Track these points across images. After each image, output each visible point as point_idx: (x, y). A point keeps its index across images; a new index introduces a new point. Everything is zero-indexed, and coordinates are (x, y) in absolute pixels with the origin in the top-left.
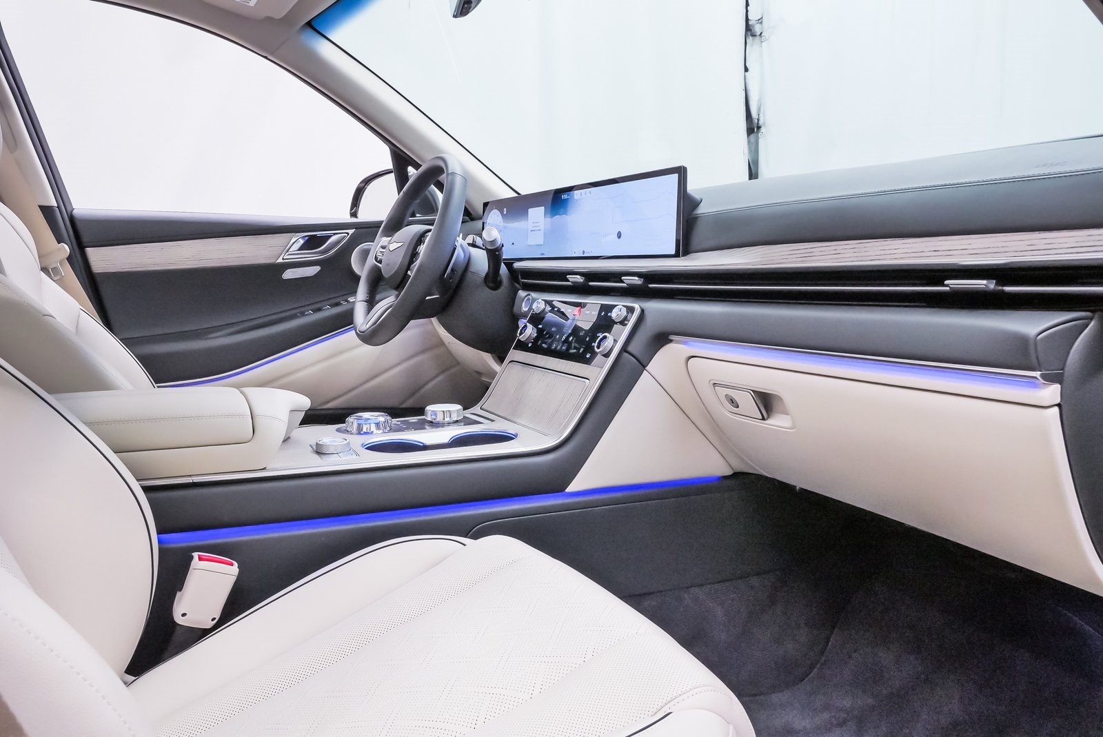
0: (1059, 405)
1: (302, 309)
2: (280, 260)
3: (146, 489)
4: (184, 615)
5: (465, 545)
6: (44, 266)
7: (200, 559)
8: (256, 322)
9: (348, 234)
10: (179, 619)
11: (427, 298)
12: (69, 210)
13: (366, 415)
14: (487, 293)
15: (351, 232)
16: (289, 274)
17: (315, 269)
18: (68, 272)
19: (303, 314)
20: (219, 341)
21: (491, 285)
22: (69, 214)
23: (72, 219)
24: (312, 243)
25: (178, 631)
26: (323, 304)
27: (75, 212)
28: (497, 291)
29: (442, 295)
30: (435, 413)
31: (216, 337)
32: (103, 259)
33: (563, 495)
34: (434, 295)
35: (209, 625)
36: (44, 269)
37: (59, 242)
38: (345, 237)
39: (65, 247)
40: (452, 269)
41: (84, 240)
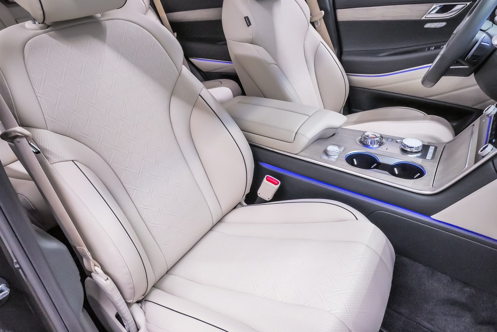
1: (430, 46)
2: (423, 18)
5: (357, 219)
6: (313, 20)
7: (267, 178)
9: (467, 4)
11: (451, 67)
16: (428, 26)
17: (443, 25)
18: (322, 25)
29: (470, 67)
32: (342, 15)
34: (465, 66)
35: (268, 200)
36: (313, 24)
37: (321, 10)
38: (465, 6)
39: (323, 12)
40: (473, 55)
41: (337, 5)
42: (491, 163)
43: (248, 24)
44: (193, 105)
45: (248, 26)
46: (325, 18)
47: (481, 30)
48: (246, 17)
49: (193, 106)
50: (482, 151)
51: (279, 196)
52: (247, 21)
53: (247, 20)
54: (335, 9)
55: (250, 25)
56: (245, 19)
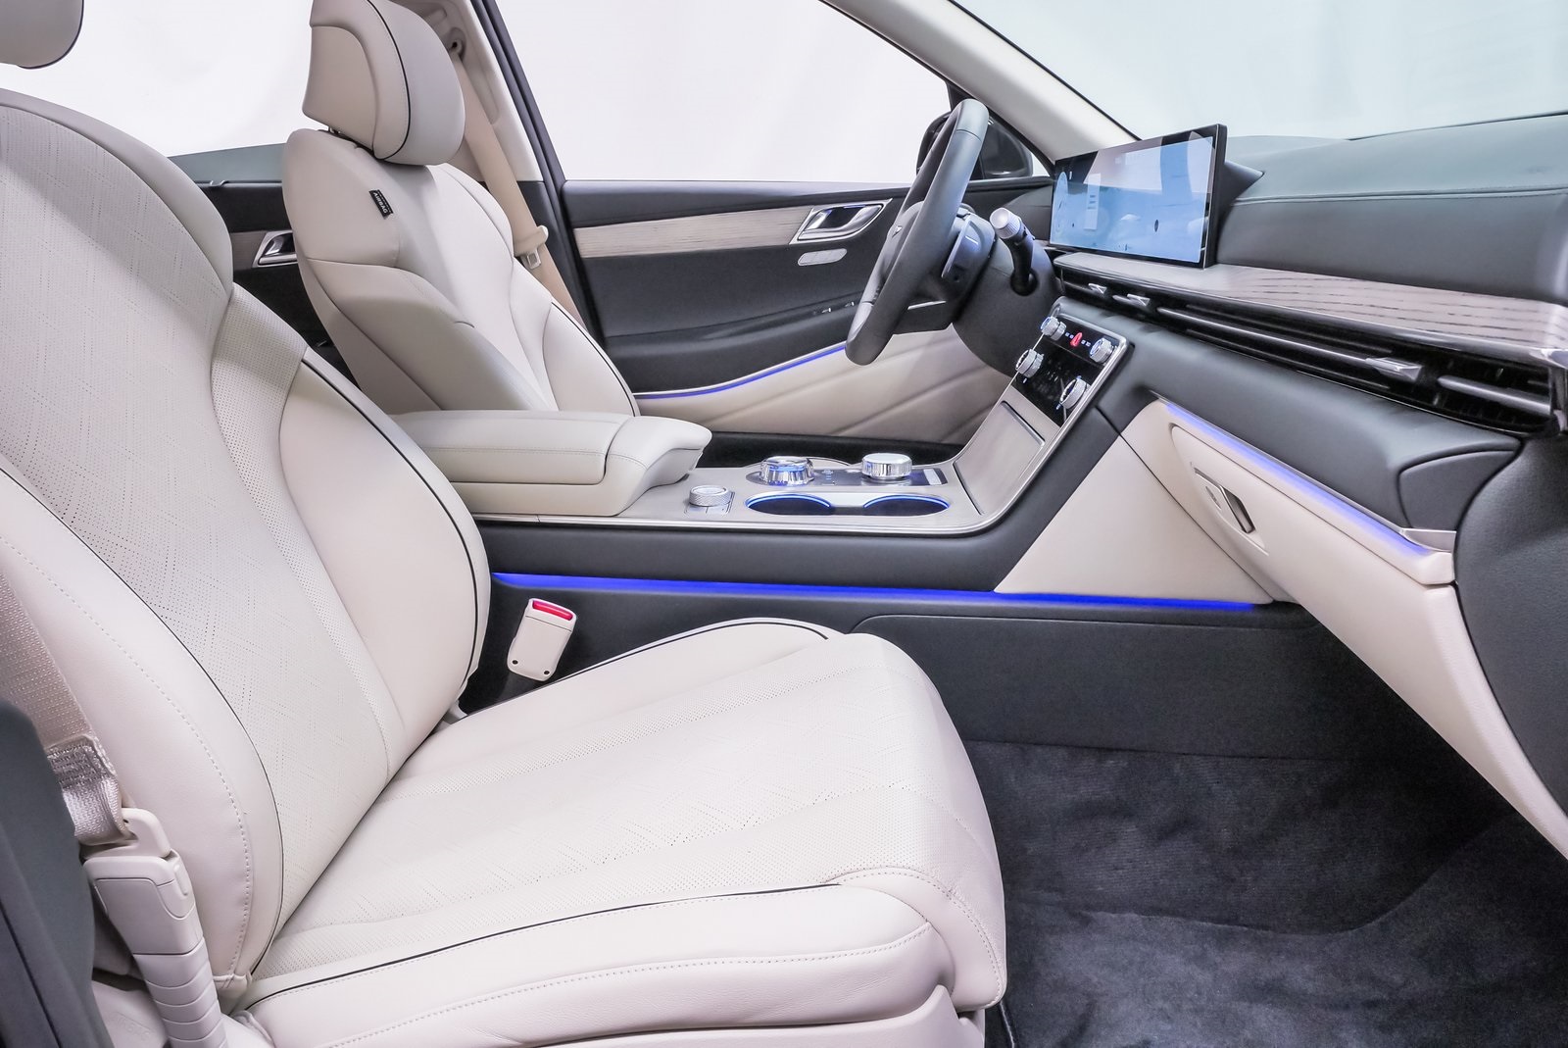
0: (1453, 584)
1: (820, 306)
2: (794, 241)
3: (481, 524)
4: (515, 662)
5: (826, 638)
6: (521, 251)
7: (535, 606)
8: (763, 321)
9: (882, 205)
10: (511, 667)
12: (559, 184)
13: (782, 460)
14: (1012, 299)
15: (885, 203)
16: (806, 259)
17: (838, 254)
18: (546, 259)
19: (820, 313)
20: (718, 343)
21: (1019, 288)
22: (559, 188)
23: (561, 194)
24: (837, 219)
25: (510, 678)
26: (848, 299)
27: (567, 186)
28: (1028, 297)
29: (949, 300)
30: (871, 465)
31: (712, 339)
32: (595, 242)
33: (990, 596)
34: (938, 300)
35: (543, 678)
36: (519, 258)
37: (538, 225)
38: (879, 210)
39: (545, 230)
40: (955, 266)
41: (574, 218)
42: (1094, 412)
43: (385, 211)
44: (287, 389)
45: (385, 215)
46: (551, 244)
47: (958, 216)
48: (375, 192)
49: (286, 392)
50: (1064, 398)
51: (575, 658)
52: (381, 203)
53: (379, 200)
54: (569, 227)
55: (388, 214)
56: (373, 196)
